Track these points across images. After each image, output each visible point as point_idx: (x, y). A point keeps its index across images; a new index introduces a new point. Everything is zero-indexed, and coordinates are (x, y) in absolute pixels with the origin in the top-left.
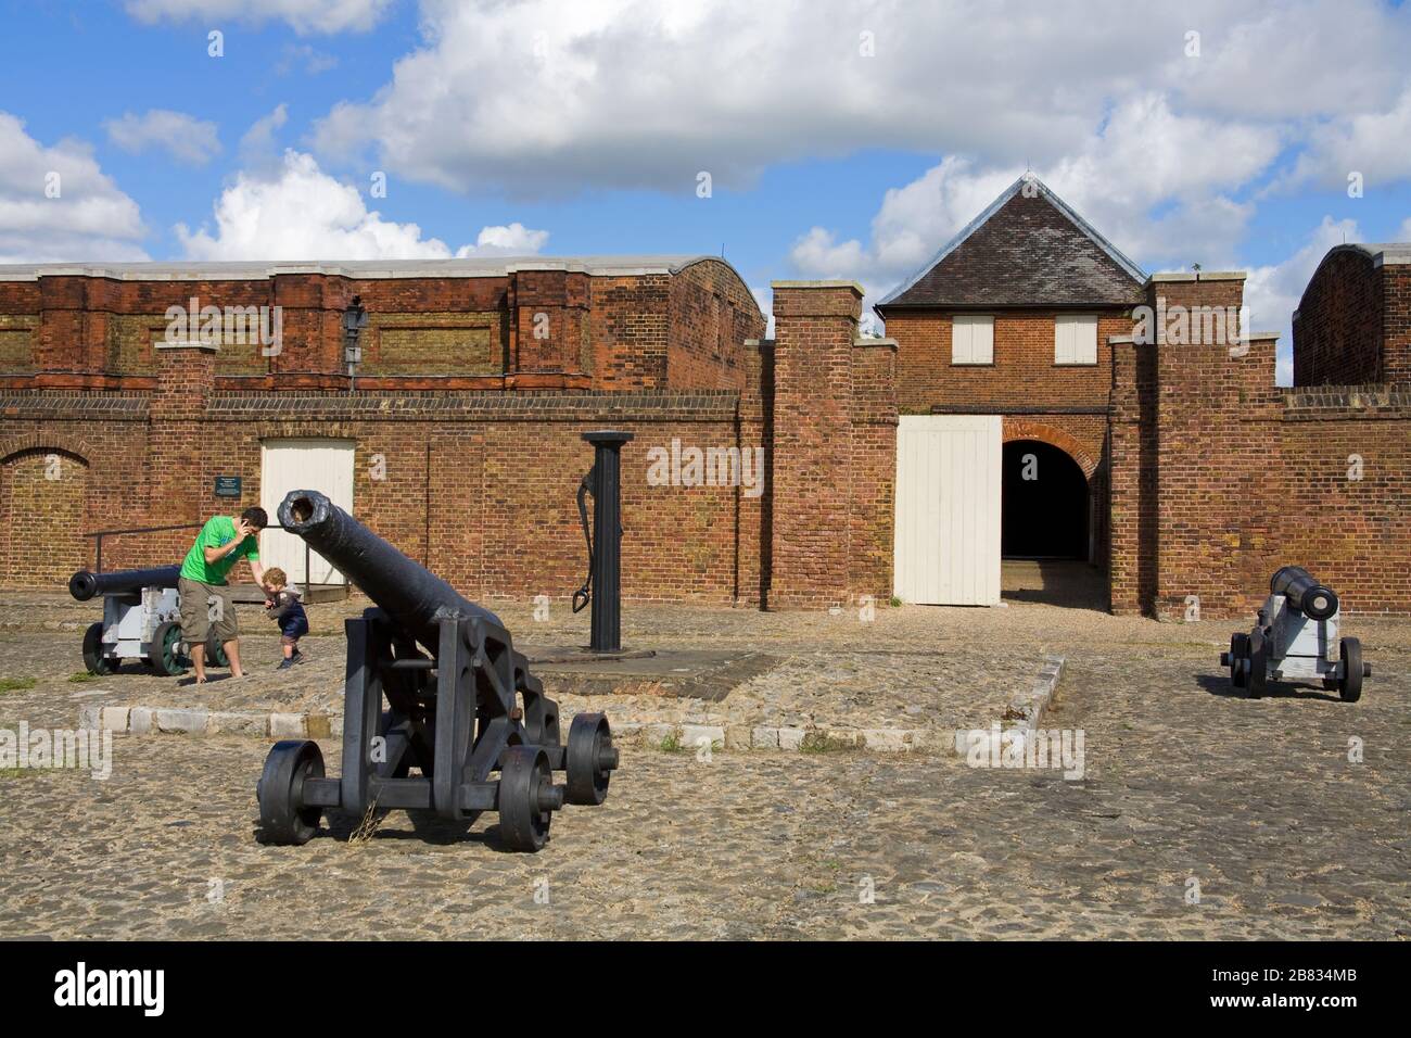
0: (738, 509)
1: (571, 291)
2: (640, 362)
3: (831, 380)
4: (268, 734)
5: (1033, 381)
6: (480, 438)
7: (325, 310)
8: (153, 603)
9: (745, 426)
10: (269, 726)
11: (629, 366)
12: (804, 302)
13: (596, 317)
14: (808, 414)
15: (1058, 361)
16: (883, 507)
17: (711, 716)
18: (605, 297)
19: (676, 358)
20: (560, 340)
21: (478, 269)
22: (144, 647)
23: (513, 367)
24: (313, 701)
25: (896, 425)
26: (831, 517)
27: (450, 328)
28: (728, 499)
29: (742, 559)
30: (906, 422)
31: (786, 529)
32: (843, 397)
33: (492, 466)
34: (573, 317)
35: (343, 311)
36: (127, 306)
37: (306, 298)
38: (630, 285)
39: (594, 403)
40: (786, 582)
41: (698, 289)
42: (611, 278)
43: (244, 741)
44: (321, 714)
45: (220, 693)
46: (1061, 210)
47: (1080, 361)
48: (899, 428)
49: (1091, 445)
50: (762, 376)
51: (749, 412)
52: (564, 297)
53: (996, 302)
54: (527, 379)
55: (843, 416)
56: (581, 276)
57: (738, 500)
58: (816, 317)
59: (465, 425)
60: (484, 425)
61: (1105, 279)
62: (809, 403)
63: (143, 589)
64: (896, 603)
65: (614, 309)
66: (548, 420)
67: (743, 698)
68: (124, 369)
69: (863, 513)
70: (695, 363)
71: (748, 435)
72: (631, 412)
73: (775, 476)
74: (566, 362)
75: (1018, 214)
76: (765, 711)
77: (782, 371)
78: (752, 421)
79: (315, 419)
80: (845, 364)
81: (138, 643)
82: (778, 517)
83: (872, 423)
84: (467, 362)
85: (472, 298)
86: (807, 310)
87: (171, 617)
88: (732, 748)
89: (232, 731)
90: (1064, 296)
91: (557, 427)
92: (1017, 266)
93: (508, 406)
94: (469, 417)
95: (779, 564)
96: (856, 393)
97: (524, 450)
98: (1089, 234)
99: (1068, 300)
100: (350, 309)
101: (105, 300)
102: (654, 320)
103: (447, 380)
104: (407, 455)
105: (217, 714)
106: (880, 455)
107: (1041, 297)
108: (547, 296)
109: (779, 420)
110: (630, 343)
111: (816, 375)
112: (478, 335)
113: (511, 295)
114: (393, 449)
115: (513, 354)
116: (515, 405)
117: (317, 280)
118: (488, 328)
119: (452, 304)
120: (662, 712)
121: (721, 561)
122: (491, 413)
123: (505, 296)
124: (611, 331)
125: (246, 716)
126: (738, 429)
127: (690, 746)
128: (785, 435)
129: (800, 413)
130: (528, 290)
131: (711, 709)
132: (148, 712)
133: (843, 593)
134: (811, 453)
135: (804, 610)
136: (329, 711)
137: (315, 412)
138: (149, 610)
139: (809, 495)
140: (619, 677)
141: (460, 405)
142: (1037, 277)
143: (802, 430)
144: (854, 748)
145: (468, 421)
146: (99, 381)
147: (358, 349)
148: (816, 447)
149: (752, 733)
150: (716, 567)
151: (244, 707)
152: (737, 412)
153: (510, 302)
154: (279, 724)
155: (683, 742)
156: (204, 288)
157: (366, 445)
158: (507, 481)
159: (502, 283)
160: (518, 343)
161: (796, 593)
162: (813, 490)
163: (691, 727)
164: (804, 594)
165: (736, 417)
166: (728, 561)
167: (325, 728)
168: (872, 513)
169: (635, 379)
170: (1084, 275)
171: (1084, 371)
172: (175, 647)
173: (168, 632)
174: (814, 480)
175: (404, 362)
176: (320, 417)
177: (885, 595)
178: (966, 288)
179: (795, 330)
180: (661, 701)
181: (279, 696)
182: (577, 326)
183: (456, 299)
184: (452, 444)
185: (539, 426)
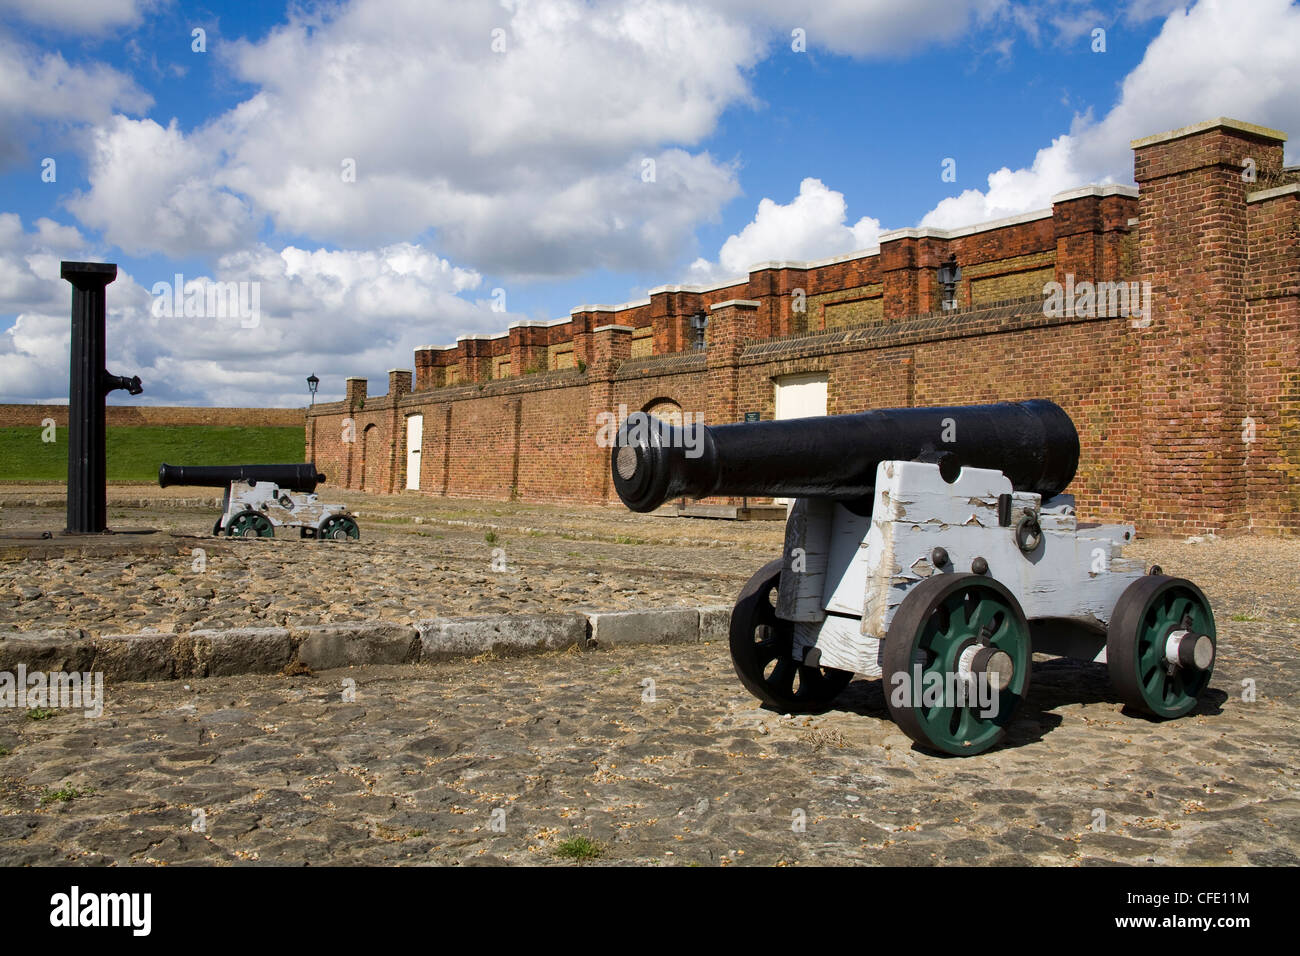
1: (1107, 216)
3: (1202, 249)
7: (918, 269)
12: (1167, 158)
14: (1176, 295)
16: (1287, 406)
20: (1094, 265)
26: (1205, 420)
27: (1023, 271)
31: (1156, 438)
32: (1216, 268)
34: (1110, 242)
35: (936, 269)
37: (899, 261)
40: (1157, 503)
52: (1099, 221)
55: (1217, 291)
56: (1115, 198)
58: (1182, 174)
60: (914, 348)
62: (1177, 281)
66: (962, 337)
77: (1147, 248)
79: (802, 357)
82: (1147, 424)
83: (1271, 298)
85: (1038, 239)
86: (1173, 167)
91: (970, 342)
94: (903, 341)
95: (1148, 482)
96: (1251, 263)
97: (944, 369)
100: (943, 266)
104: (860, 383)
106: (1283, 338)
108: (1080, 224)
111: (1184, 245)
114: (852, 378)
117: (908, 243)
118: (1052, 266)
119: (1023, 248)
121: (1116, 480)
129: (1168, 295)
130: (1064, 220)
134: (1181, 342)
135: (1175, 537)
137: (802, 351)
139: (1180, 394)
141: (898, 330)
143: (1171, 316)
145: (903, 345)
147: (955, 301)
148: (1186, 334)
150: (1111, 486)
157: (835, 376)
161: (1165, 516)
162: (1184, 389)
164: (1174, 517)
168: (1274, 415)
174: (1185, 375)
176: (805, 354)
179: (1160, 195)
182: (1114, 249)
183: (1026, 243)
185: (955, 343)
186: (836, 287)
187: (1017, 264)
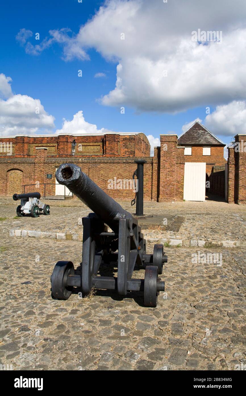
0: (152, 181)
2: (130, 152)
3: (172, 155)
4: (56, 239)
5: (199, 158)
6: (99, 166)
7: (68, 142)
8: (31, 201)
9: (154, 164)
10: (56, 236)
11: (127, 153)
12: (167, 138)
13: (121, 144)
14: (167, 162)
15: (203, 155)
16: (182, 181)
17: (177, 237)
18: (123, 140)
19: (136, 152)
20: (114, 148)
21: (98, 134)
22: (30, 211)
23: (105, 153)
24: (68, 229)
25: (185, 164)
26: (172, 183)
27: (92, 146)
28: (150, 179)
29: (153, 191)
30: (187, 164)
31: (163, 185)
32: (175, 158)
33: (102, 172)
34: (117, 143)
35: (71, 142)
36: (31, 142)
37: (65, 140)
38: (128, 137)
39: (123, 159)
40: (162, 196)
41: (140, 139)
42: (124, 136)
43: (50, 241)
44: (70, 233)
45: (44, 226)
46: (203, 127)
47: (207, 155)
48: (185, 165)
49: (209, 170)
50: (158, 154)
51: (155, 161)
52: (115, 139)
53: (192, 143)
54: (107, 155)
55: (175, 162)
56: (118, 135)
57: (152, 179)
58: (169, 142)
59: (97, 164)
60: (100, 164)
61: (212, 140)
63: (29, 198)
64: (184, 201)
65: (125, 142)
66: (113, 163)
67: (184, 231)
68: (31, 154)
69: (178, 182)
70: (139, 153)
71: (154, 166)
72: (130, 161)
73: (160, 174)
74: (115, 152)
75: (195, 128)
76: (192, 235)
77: (162, 153)
78: (155, 163)
80: (175, 151)
81: (28, 210)
82: (161, 183)
83: (180, 164)
84: (96, 152)
85: (97, 140)
86: (167, 140)
87: (35, 204)
88: (184, 246)
89: (47, 237)
90: (204, 143)
91: (115, 164)
92: (196, 137)
93: (105, 160)
94: (97, 162)
95: (161, 192)
96: (177, 158)
97: (108, 169)
98: (208, 131)
99: (205, 143)
100: (73, 142)
101: (27, 141)
102: (132, 144)
103: (92, 156)
104: (85, 170)
105: (43, 233)
106: (182, 170)
107: (201, 143)
108: (112, 139)
109: (161, 163)
110: (128, 148)
111: (169, 154)
112: (98, 147)
113: (104, 139)
115: (105, 151)
116: (107, 160)
117: (67, 136)
118: (100, 145)
120: (163, 235)
122: (102, 161)
123: (103, 139)
124: (124, 146)
125: (50, 234)
126: (152, 165)
127: (172, 245)
128: (162, 166)
129: (166, 161)
130: (108, 138)
131: (176, 234)
132: (26, 231)
133: (174, 198)
134: (168, 170)
135: (166, 202)
136: (72, 233)
137: (66, 161)
138: (30, 202)
139: (167, 178)
140: (149, 224)
141: (95, 160)
142: (200, 139)
143: (166, 165)
144: (220, 246)
146: (26, 156)
147: (74, 150)
148: (169, 168)
149: (190, 242)
150: (148, 193)
151: (50, 231)
152: (152, 161)
153: (104, 140)
154: (59, 236)
155: (170, 244)
156: (45, 138)
158: (105, 175)
159: (103, 137)
160: (106, 148)
161: (164, 198)
163: (173, 240)
164: (166, 199)
165: (152, 162)
166: (150, 192)
167: (71, 238)
168: (180, 182)
169: (129, 156)
170: (208, 139)
171: (208, 156)
172: (36, 211)
173: (35, 208)
174: (169, 175)
175: (84, 152)
176: (67, 162)
177: (182, 199)
178: (186, 141)
180: (162, 231)
181: (59, 228)
182: (117, 145)
183: (94, 140)
184: (94, 168)
185: (111, 164)
186: (40, 143)
187: (91, 144)
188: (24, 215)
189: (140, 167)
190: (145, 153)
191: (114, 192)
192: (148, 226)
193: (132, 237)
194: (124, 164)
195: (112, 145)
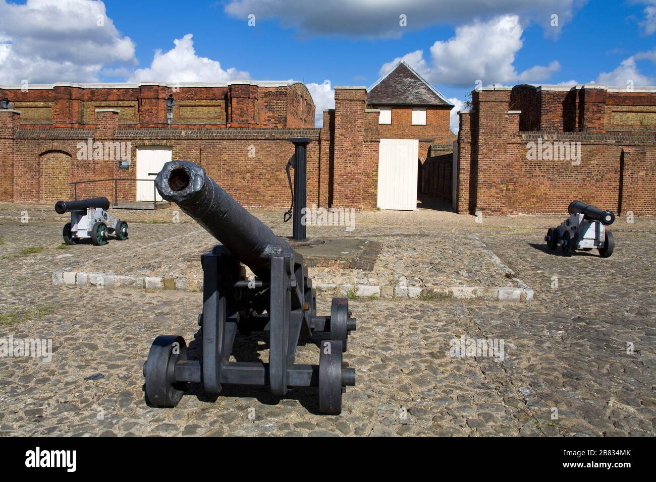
0: (319, 174)
1: (252, 92)
2: (277, 119)
3: (357, 125)
4: (144, 287)
5: (404, 130)
6: (220, 146)
7: (159, 99)
8: (92, 214)
9: (323, 142)
10: (145, 283)
11: (273, 120)
12: (346, 94)
13: (260, 102)
14: (347, 138)
15: (413, 124)
16: (375, 173)
17: (371, 280)
18: (264, 95)
19: (290, 118)
20: (247, 110)
21: (216, 84)
22: (89, 233)
23: (230, 120)
24: (166, 270)
25: (379, 142)
26: (356, 177)
27: (206, 106)
28: (316, 170)
29: (321, 193)
30: (383, 142)
31: (339, 181)
32: (361, 131)
33: (225, 157)
34: (252, 102)
35: (166, 100)
36: (86, 98)
37: (152, 94)
38: (273, 90)
39: (264, 133)
40: (339, 202)
41: (296, 93)
42: (266, 87)
43: (132, 291)
44: (171, 277)
45: (120, 264)
46: (413, 72)
47: (420, 124)
48: (380, 144)
49: (424, 152)
50: (330, 123)
51: (324, 137)
52: (249, 94)
53: (393, 103)
54: (235, 125)
55: (361, 138)
56: (255, 87)
57: (319, 170)
58: (351, 100)
59: (215, 141)
60: (222, 141)
61: (429, 96)
62: (348, 133)
63: (88, 208)
64: (379, 209)
65: (267, 99)
67: (382, 269)
68: (85, 121)
69: (368, 176)
70: (295, 120)
71: (324, 145)
72: (278, 136)
73: (335, 161)
74: (249, 118)
75: (399, 73)
76: (396, 276)
77: (338, 121)
78: (325, 140)
79: (157, 139)
80: (362, 118)
81: (86, 232)
82: (336, 177)
83: (371, 141)
84: (212, 118)
85: (214, 95)
86: (348, 98)
87: (100, 220)
88: (384, 297)
89: (126, 285)
90: (415, 101)
91: (250, 142)
92: (399, 91)
93: (231, 134)
94: (216, 138)
95: (336, 195)
96: (365, 130)
97: (237, 151)
98: (423, 81)
99: (417, 103)
100: (168, 99)
101: (78, 96)
102: (282, 103)
103: (205, 125)
104: (192, 152)
105: (119, 277)
106: (374, 153)
107: (408, 102)
108: (243, 94)
109: (336, 140)
110: (273, 112)
111: (351, 123)
112: (216, 108)
113: (229, 94)
114: (187, 150)
115: (230, 116)
116: (234, 133)
117: (156, 87)
118: (220, 106)
119: (207, 97)
120: (344, 277)
121: (313, 193)
122: (224, 136)
123: (227, 94)
124: (266, 108)
125: (133, 278)
126: (320, 143)
127: (362, 296)
128: (339, 145)
130: (236, 91)
131: (369, 275)
132: (85, 275)
133: (360, 205)
134: (348, 152)
136: (175, 275)
137: (157, 136)
138: (90, 217)
139: (348, 168)
140: (317, 258)
141: (212, 133)
142: (406, 95)
143: (345, 144)
144: (447, 297)
145: (216, 139)
146: (76, 126)
147: (172, 114)
148: (351, 150)
149: (394, 289)
150: (311, 195)
151: (132, 273)
152: (319, 137)
153: (229, 96)
154: (150, 282)
155: (358, 293)
156: (114, 91)
157: (176, 149)
158: (230, 162)
159: (225, 89)
160: (232, 111)
162: (349, 167)
163: (362, 286)
164: (345, 206)
165: (319, 138)
166: (316, 193)
167: (173, 285)
168: (371, 176)
169: (275, 125)
170: (421, 95)
171: (422, 127)
172: (102, 233)
173: (99, 227)
174: (350, 163)
175: (189, 118)
177: (374, 206)
178: (382, 98)
180: (342, 271)
181: (149, 267)
182: (254, 105)
183: (208, 95)
184: (209, 148)
186: (103, 99)
187: (204, 103)
188: (78, 241)
189: (300, 150)
190: (305, 121)
191: (247, 194)
192: (316, 261)
193: (293, 290)
194: (267, 141)
195: (243, 104)
